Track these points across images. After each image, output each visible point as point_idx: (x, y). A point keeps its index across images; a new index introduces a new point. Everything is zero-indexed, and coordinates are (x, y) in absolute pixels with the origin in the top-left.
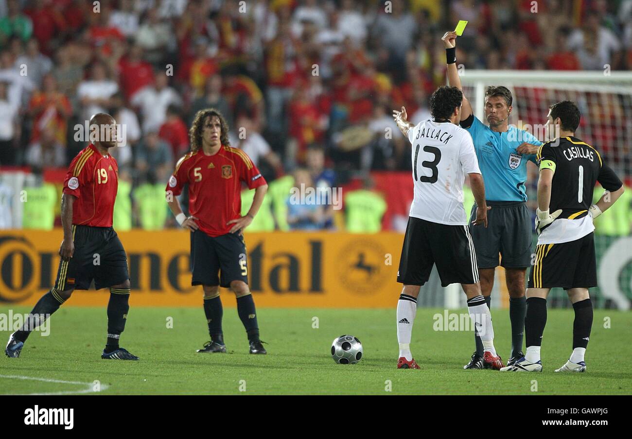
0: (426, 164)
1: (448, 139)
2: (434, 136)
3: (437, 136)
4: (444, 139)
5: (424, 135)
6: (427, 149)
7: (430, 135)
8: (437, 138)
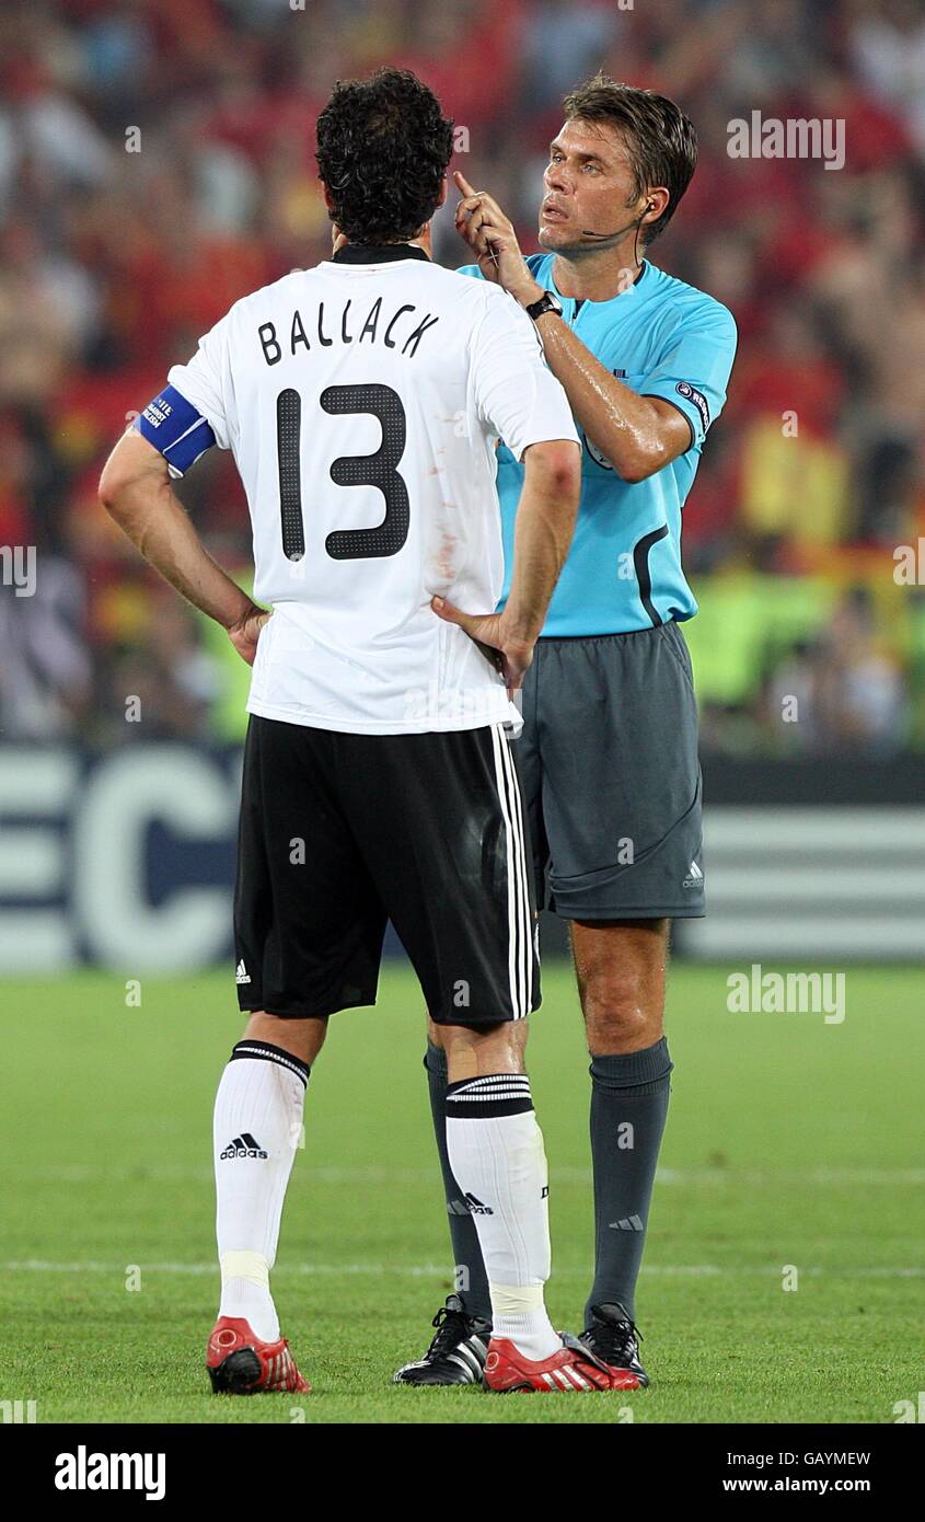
0: (346, 471)
1: (418, 333)
2: (354, 329)
3: (370, 328)
4: (401, 333)
5: (302, 337)
6: (338, 400)
7: (332, 330)
8: (368, 335)
